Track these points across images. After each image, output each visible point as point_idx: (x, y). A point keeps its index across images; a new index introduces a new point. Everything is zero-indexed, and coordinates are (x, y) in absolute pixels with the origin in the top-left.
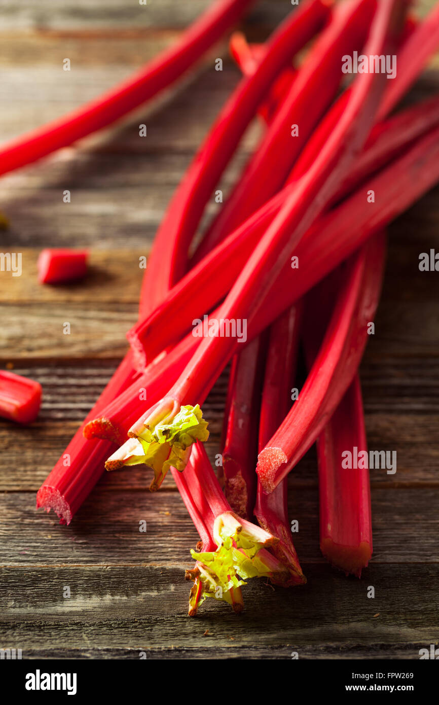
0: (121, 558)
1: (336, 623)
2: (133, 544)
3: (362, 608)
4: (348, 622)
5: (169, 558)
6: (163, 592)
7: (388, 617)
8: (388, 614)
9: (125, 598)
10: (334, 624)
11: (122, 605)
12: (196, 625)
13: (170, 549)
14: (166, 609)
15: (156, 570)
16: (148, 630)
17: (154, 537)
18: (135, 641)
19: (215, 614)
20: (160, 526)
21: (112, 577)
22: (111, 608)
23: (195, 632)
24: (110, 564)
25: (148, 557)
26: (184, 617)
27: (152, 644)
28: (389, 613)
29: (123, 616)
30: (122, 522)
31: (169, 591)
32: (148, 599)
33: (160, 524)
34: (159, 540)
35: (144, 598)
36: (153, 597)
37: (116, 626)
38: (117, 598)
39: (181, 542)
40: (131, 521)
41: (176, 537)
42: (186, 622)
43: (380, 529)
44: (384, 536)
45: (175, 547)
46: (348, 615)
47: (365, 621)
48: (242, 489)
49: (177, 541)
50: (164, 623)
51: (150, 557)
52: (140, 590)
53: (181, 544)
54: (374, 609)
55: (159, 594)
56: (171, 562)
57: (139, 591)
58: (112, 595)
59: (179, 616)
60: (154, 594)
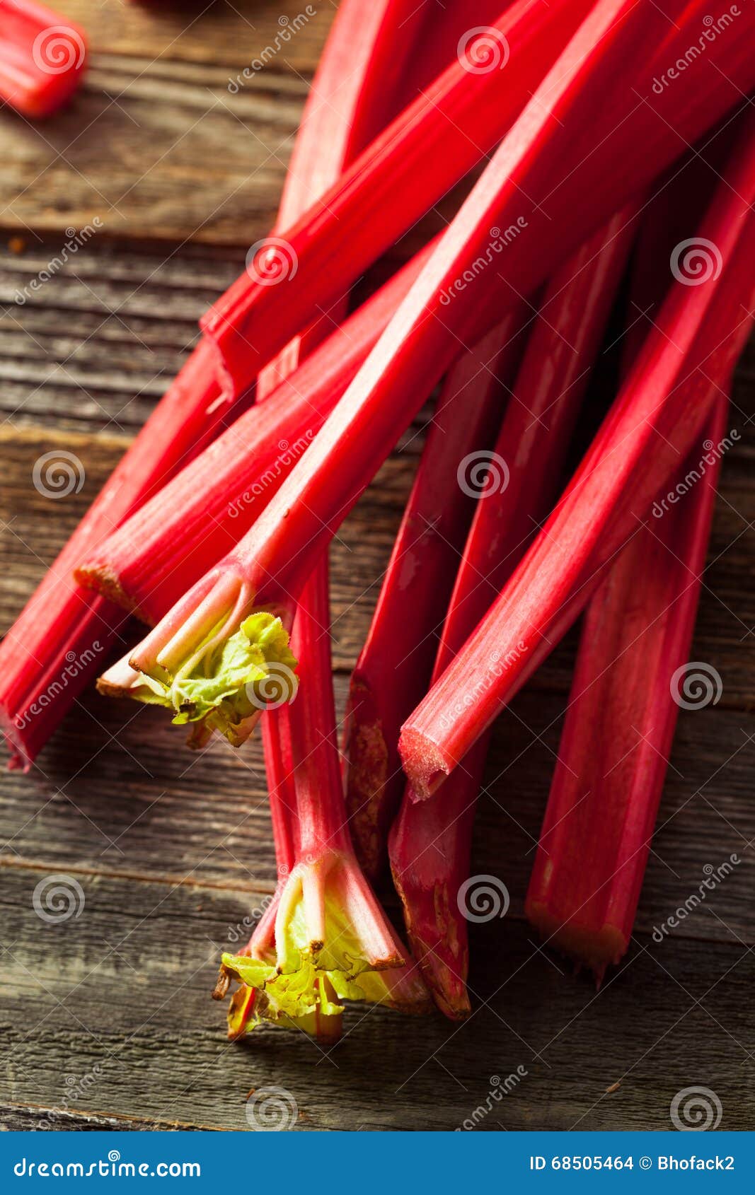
0: (130, 854)
1: (523, 1098)
2: (160, 815)
3: (589, 1060)
4: (550, 1099)
5: (224, 864)
6: (190, 965)
7: (638, 1094)
8: (638, 1085)
9: (110, 972)
10: (519, 1101)
11: (101, 992)
12: (238, 1067)
13: (231, 841)
14: (188, 1012)
15: (192, 898)
16: (140, 1067)
17: (208, 801)
18: (106, 1095)
19: (283, 1040)
20: (224, 768)
21: (98, 907)
22: (77, 999)
23: (229, 1088)
24: (102, 868)
25: (181, 857)
26: (219, 1041)
27: (138, 1107)
28: (639, 1083)
29: (98, 1022)
30: (154, 748)
31: (204, 964)
32: (159, 981)
33: (227, 762)
34: (215, 811)
35: (149, 978)
36: (168, 975)
37: (78, 1048)
38: (95, 969)
39: (259, 823)
40: (169, 746)
41: (253, 805)
42: (218, 1053)
43: (682, 834)
44: (684, 855)
45: (244, 836)
46: (554, 1078)
47: (583, 1101)
48: (379, 763)
49: (253, 817)
50: (176, 1051)
51: (186, 858)
52: (147, 952)
53: (258, 827)
54: (614, 1067)
55: (182, 969)
56: (227, 875)
57: (143, 955)
58: (87, 960)
59: (209, 1034)
60: (171, 967)
